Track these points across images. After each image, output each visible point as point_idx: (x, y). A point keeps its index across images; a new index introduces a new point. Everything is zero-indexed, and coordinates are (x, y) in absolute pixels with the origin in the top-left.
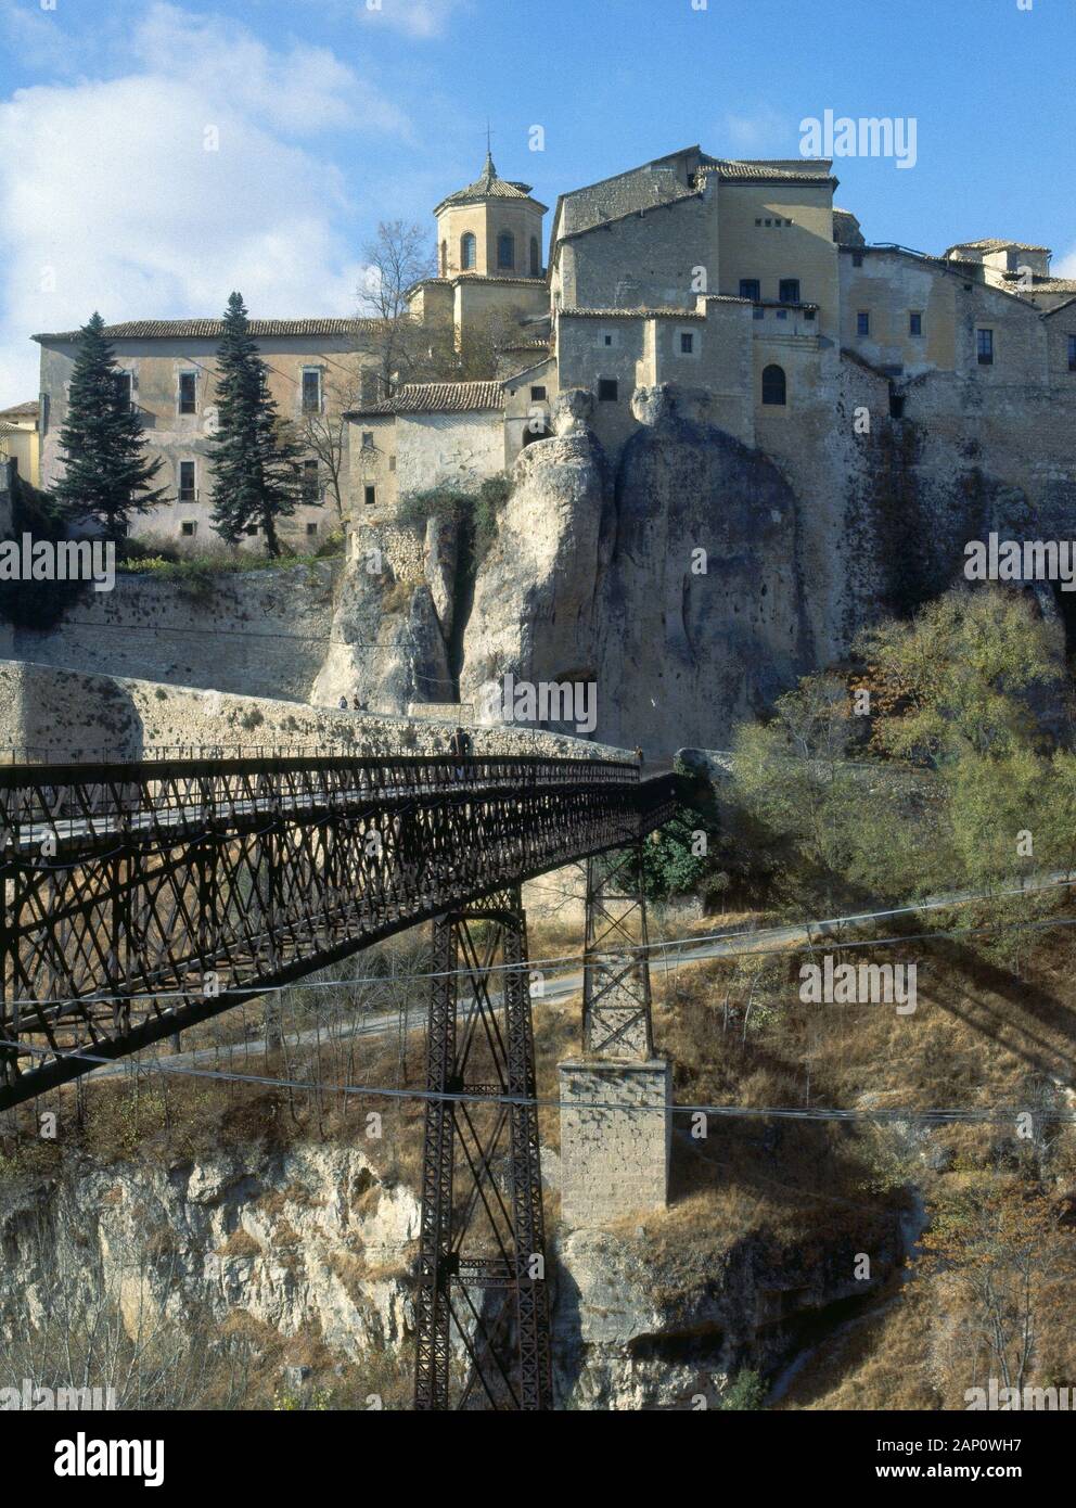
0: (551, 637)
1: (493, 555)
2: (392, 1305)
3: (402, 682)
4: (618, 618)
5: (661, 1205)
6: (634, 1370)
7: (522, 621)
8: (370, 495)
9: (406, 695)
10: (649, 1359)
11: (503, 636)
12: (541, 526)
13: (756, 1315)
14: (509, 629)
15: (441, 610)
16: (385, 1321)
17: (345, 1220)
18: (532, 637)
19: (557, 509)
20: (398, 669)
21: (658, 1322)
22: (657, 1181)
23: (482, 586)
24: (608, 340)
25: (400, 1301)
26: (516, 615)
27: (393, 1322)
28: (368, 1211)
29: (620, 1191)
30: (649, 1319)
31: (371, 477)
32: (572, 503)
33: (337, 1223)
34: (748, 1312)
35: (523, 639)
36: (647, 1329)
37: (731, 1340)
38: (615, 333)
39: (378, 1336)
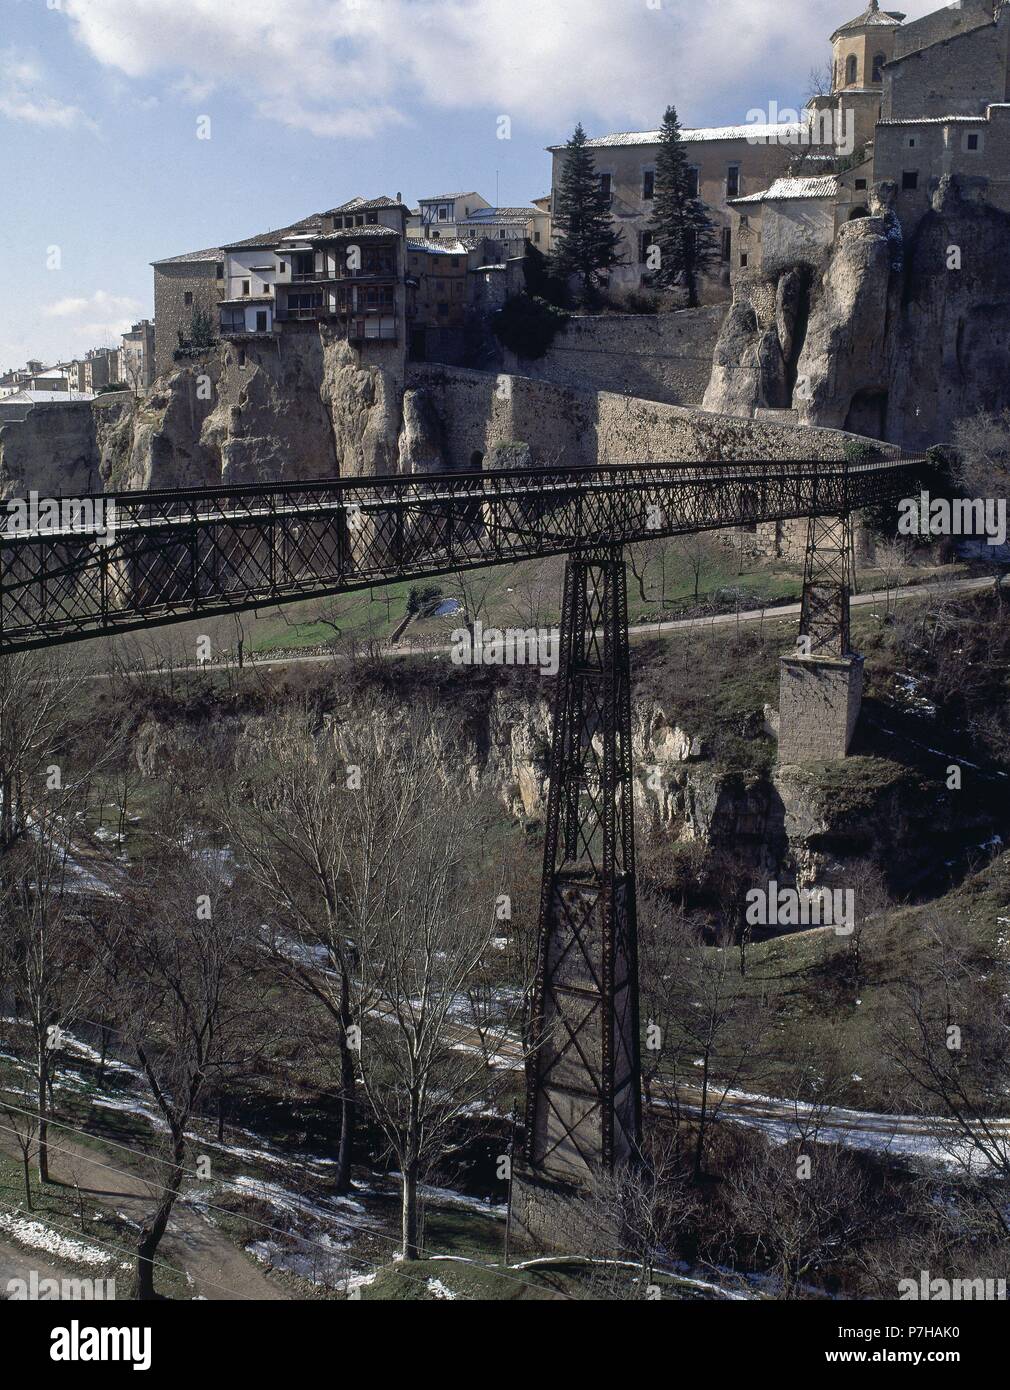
0: (850, 364)
1: (818, 304)
2: (666, 799)
3: (752, 396)
4: (907, 348)
5: (842, 754)
6: (811, 857)
7: (829, 351)
8: (744, 260)
9: (755, 403)
10: (821, 851)
11: (818, 362)
12: (846, 284)
13: (899, 832)
14: (821, 357)
15: (782, 341)
16: (661, 808)
17: (647, 742)
18: (837, 364)
19: (855, 272)
20: (750, 384)
21: (825, 827)
22: (839, 738)
23: (812, 324)
24: (912, 143)
25: (670, 797)
26: (825, 347)
27: (666, 809)
28: (659, 741)
29: (815, 742)
30: (820, 824)
31: (745, 247)
32: (865, 267)
33: (642, 745)
34: (892, 828)
35: (830, 364)
36: (818, 831)
37: (878, 845)
38: (917, 137)
39: (657, 815)
